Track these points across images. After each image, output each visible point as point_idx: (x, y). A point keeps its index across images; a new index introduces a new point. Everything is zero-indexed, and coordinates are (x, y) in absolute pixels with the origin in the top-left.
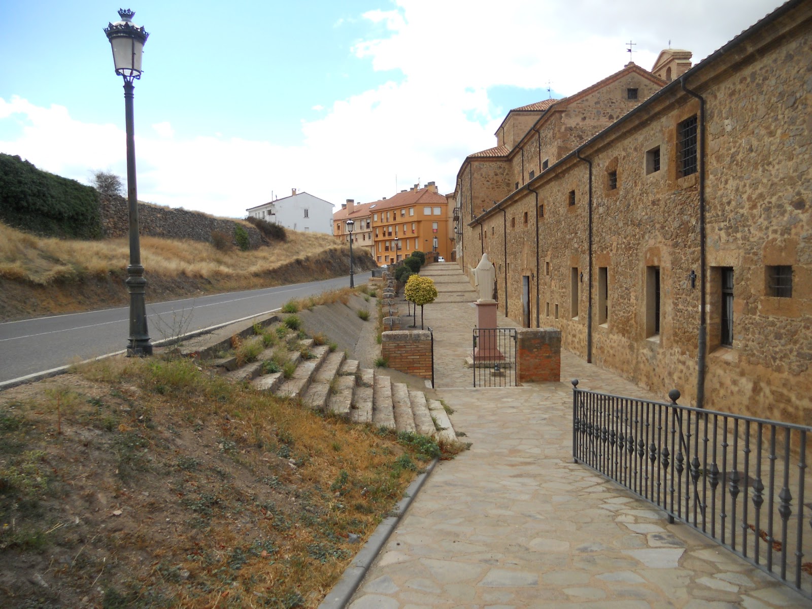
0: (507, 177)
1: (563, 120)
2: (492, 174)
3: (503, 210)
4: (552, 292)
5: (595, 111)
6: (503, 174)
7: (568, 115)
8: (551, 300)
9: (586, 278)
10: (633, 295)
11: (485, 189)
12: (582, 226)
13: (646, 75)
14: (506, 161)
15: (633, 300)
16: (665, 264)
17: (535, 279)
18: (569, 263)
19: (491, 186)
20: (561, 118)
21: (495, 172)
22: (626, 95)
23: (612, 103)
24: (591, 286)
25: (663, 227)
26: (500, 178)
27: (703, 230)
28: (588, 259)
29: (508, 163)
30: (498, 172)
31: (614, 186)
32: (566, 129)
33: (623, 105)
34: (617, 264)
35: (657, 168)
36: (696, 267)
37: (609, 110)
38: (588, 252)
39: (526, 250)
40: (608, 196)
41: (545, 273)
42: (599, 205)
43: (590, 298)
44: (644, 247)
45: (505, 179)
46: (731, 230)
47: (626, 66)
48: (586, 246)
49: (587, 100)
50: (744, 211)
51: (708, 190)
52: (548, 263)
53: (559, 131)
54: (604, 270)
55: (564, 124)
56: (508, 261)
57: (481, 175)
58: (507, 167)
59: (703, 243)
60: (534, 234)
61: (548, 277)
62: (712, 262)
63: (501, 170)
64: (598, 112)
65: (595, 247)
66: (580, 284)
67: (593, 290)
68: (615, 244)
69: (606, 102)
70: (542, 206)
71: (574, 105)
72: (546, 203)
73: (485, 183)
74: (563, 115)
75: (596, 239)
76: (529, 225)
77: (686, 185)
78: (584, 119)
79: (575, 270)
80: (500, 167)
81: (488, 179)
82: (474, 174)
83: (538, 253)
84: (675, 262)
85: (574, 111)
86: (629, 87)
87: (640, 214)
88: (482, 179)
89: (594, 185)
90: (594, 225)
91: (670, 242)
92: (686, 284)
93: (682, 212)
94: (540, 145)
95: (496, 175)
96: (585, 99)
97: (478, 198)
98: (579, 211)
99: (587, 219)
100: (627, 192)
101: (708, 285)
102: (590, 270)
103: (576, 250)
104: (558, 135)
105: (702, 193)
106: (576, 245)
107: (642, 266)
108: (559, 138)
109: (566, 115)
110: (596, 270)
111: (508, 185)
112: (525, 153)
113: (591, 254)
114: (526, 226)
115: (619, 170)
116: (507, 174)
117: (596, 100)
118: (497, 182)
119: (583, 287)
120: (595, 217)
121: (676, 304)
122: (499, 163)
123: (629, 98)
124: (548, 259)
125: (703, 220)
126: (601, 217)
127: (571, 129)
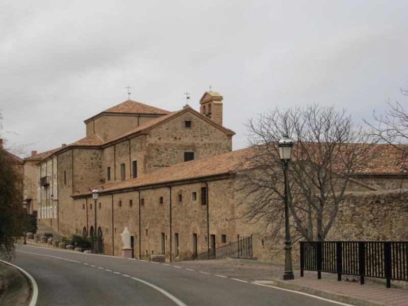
0: (100, 161)
1: (147, 139)
2: (88, 158)
3: (112, 194)
4: (149, 245)
5: (166, 134)
6: (97, 159)
7: (150, 136)
8: (149, 248)
9: (169, 237)
10: (188, 244)
11: (83, 169)
12: (167, 213)
13: (195, 114)
14: (99, 149)
15: (188, 246)
16: (198, 233)
17: (138, 238)
18: (160, 230)
19: (88, 167)
20: (146, 138)
21: (91, 157)
22: (184, 125)
23: (176, 129)
24: (171, 241)
25: (198, 220)
26: (94, 161)
27: (208, 223)
28: (169, 229)
29: (100, 150)
30: (93, 157)
31: (181, 200)
32: (149, 145)
33: (182, 131)
34: (182, 232)
35: (196, 199)
36: (207, 234)
37: (175, 134)
38: (169, 226)
39: (131, 221)
40: (178, 204)
41: (145, 235)
42: (175, 207)
43: (171, 247)
44: (192, 227)
45: (99, 162)
46: (215, 224)
47: (184, 107)
48: (169, 223)
49: (161, 127)
50: (217, 219)
51: (209, 211)
52: (147, 230)
53: (145, 146)
54: (177, 235)
55: (148, 142)
56: (115, 226)
57: (81, 159)
58: (99, 153)
59: (208, 227)
60: (138, 213)
61: (147, 237)
62: (210, 233)
63: (95, 156)
64: (168, 134)
65: (173, 224)
66: (165, 240)
67: (172, 243)
68: (181, 224)
69: (172, 129)
70: (143, 199)
71: (154, 130)
72: (145, 198)
73: (84, 165)
74: (147, 136)
75: (173, 221)
76: (133, 208)
77: (204, 208)
78: (160, 139)
79: (163, 234)
80: (95, 154)
81: (85, 162)
82: (75, 158)
83: (140, 224)
84: (201, 232)
85: (154, 134)
86: (186, 120)
87: (190, 214)
88: (82, 162)
89: (172, 198)
90: (173, 215)
91: (200, 226)
92: (205, 240)
93: (203, 216)
94: (130, 149)
95: (92, 159)
96: (160, 126)
97: (78, 176)
98: (165, 207)
99: (169, 211)
100: (186, 205)
101: (210, 240)
102: (171, 234)
103: (164, 225)
104: (144, 148)
105: (208, 212)
106: (163, 223)
107: (191, 233)
108: (145, 150)
109: (149, 136)
110: (173, 234)
111: (100, 167)
112: (117, 149)
113: (171, 227)
114: (131, 208)
115: (183, 195)
116: (100, 159)
117: (167, 127)
118: (92, 164)
119: (167, 242)
120: (173, 212)
121: (201, 247)
122: (94, 151)
123: (186, 127)
124: (147, 228)
125: (208, 220)
126: (175, 212)
127: (152, 145)
